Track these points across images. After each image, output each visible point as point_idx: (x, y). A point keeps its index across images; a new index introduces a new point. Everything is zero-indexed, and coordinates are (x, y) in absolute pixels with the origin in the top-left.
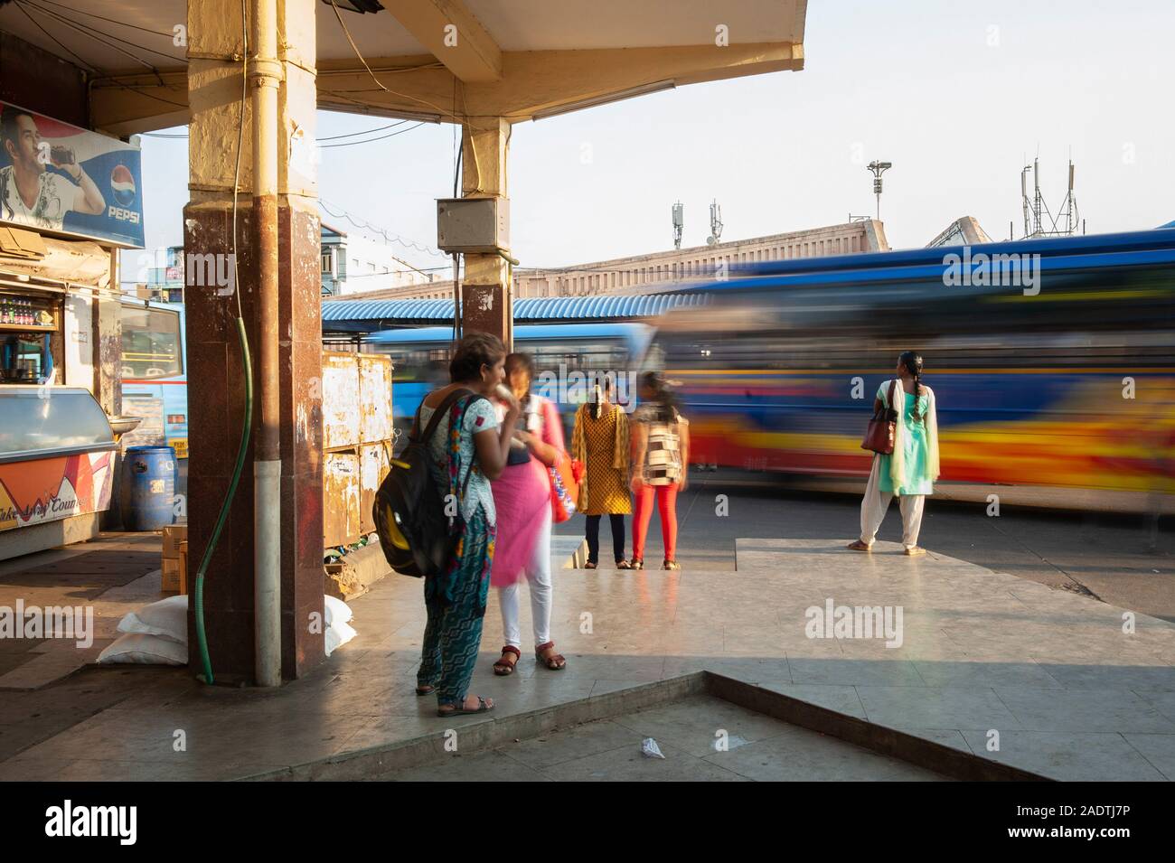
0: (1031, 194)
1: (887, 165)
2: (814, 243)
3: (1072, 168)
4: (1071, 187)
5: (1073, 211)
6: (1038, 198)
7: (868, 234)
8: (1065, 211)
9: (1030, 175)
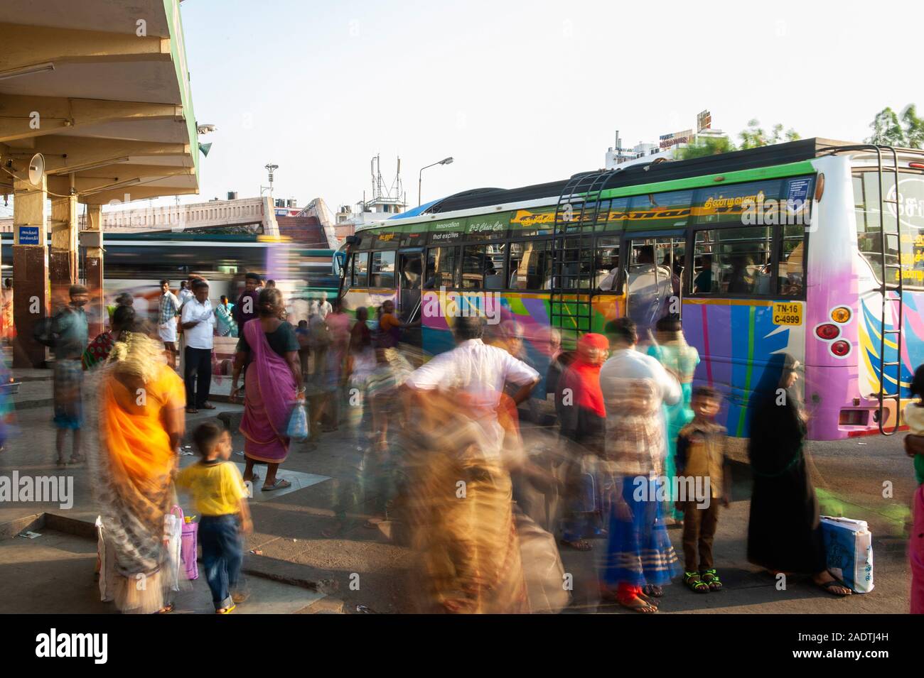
0: (376, 175)
1: (276, 167)
2: (234, 208)
3: (399, 160)
4: (398, 172)
5: (400, 185)
6: (379, 178)
7: (264, 205)
8: (395, 186)
9: (375, 162)
